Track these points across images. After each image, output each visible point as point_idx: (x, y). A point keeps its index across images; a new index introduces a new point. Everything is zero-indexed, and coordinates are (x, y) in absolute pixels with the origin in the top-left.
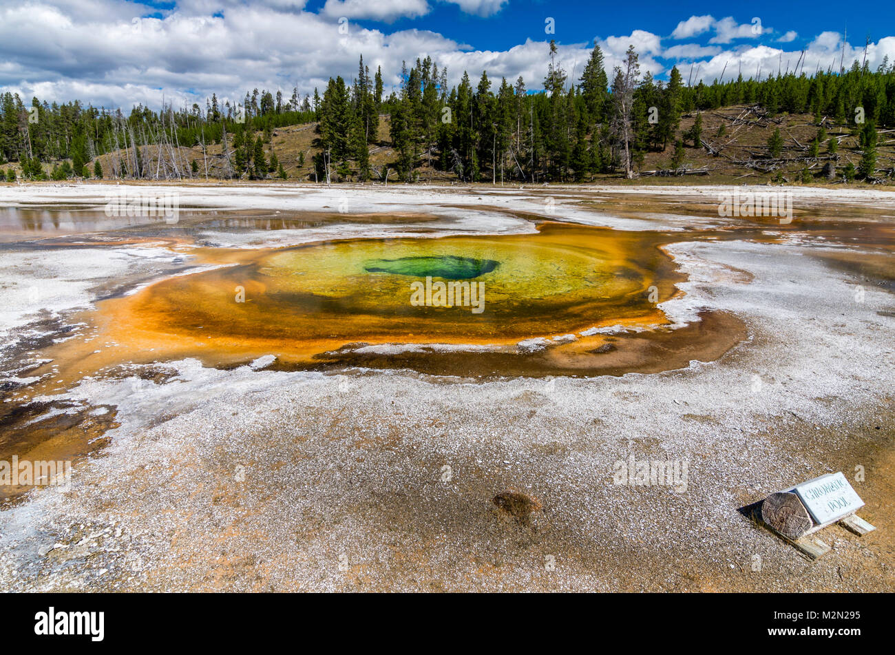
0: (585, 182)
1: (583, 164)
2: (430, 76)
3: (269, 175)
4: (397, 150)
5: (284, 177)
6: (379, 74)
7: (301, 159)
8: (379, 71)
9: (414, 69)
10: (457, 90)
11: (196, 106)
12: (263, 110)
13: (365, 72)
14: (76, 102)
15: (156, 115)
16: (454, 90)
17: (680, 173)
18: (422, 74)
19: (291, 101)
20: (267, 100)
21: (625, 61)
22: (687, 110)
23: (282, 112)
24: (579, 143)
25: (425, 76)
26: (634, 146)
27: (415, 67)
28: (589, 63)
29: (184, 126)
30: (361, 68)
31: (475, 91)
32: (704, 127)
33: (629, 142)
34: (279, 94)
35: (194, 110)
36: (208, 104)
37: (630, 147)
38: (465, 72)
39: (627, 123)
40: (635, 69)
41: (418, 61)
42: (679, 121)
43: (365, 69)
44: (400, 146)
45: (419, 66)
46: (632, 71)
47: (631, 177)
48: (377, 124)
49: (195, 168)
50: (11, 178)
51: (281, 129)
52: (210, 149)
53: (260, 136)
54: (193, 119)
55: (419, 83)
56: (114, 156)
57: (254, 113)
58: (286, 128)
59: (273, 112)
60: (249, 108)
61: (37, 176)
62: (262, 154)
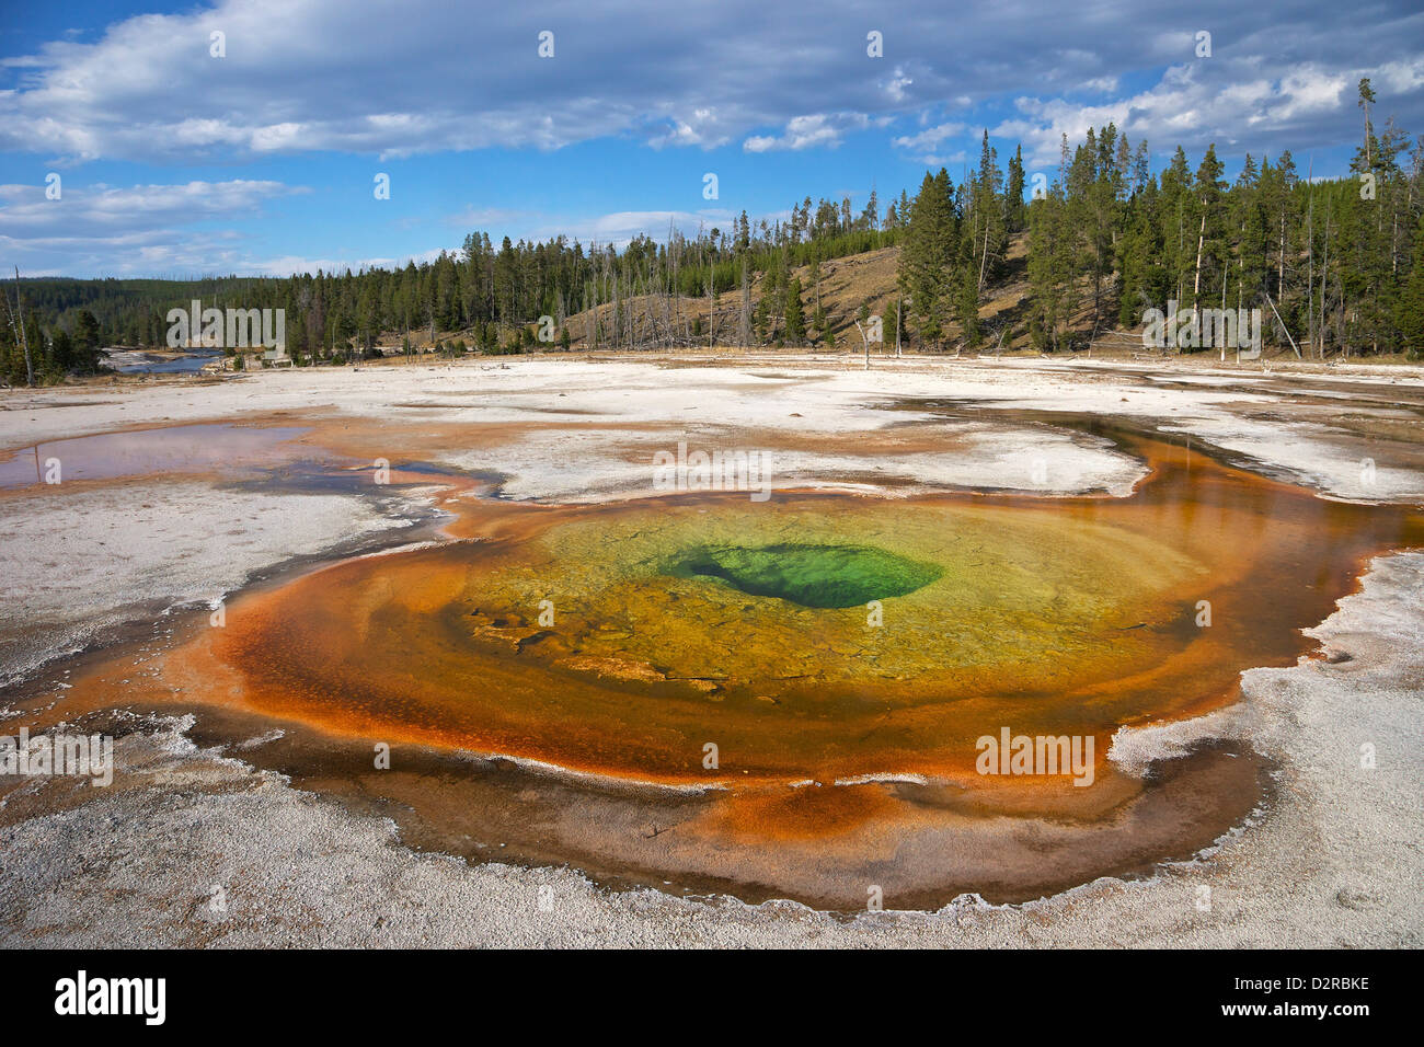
2: (1114, 156)
5: (831, 342)
7: (865, 310)
9: (1083, 146)
14: (560, 238)
15: (662, 247)
18: (1098, 154)
19: (864, 213)
20: (827, 213)
25: (1105, 157)
27: (1085, 143)
34: (847, 202)
41: (1092, 131)
45: (1092, 140)
49: (698, 330)
50: (460, 352)
51: (840, 261)
52: (724, 297)
53: (801, 274)
54: (714, 250)
55: (1093, 170)
56: (588, 317)
57: (805, 237)
58: (849, 259)
59: (836, 232)
60: (796, 229)
61: (490, 347)
62: (800, 304)
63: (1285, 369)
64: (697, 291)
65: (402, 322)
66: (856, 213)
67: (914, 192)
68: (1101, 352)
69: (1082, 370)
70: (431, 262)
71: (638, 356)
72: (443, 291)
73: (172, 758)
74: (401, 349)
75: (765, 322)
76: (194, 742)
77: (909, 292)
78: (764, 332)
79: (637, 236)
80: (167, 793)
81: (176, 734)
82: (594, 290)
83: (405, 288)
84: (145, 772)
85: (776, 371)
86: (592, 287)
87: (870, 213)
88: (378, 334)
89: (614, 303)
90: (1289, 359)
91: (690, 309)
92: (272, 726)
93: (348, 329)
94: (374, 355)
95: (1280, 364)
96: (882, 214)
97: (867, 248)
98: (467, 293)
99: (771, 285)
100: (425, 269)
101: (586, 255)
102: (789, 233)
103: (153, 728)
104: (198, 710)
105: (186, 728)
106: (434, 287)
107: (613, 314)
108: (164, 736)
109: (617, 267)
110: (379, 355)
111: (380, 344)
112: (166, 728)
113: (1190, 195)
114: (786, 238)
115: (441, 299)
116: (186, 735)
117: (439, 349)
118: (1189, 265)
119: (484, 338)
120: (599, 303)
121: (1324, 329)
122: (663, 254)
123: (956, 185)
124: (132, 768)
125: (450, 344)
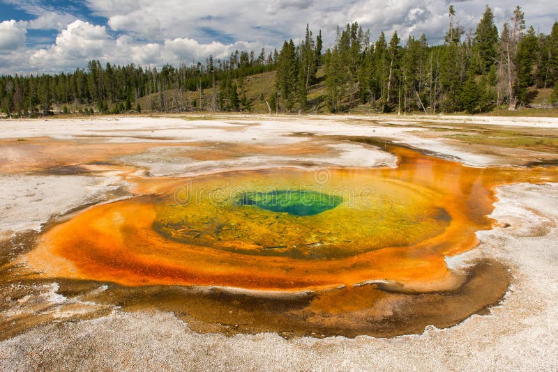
2: (357, 35)
6: (320, 36)
12: (242, 64)
13: (310, 35)
15: (177, 70)
16: (373, 45)
18: (351, 34)
20: (244, 57)
21: (513, 19)
23: (254, 64)
25: (353, 36)
27: (346, 30)
28: (482, 21)
30: (308, 32)
34: (252, 53)
35: (198, 67)
38: (382, 32)
40: (521, 24)
41: (349, 26)
45: (349, 29)
46: (518, 26)
47: (514, 109)
49: (195, 104)
50: (90, 113)
51: (251, 77)
52: (205, 91)
53: (235, 82)
54: (198, 72)
55: (348, 41)
56: (149, 98)
57: (236, 67)
58: (255, 76)
59: (248, 65)
60: (232, 63)
61: (105, 111)
62: (236, 94)
63: (423, 118)
64: (193, 88)
65: (61, 100)
66: (256, 57)
67: (280, 49)
68: (354, 113)
69: (351, 120)
70: (73, 73)
71: (171, 115)
72: (79, 86)
73: (56, 305)
74: (62, 111)
75: (222, 102)
76: (64, 295)
77: (280, 90)
78: (222, 106)
79: (166, 64)
80: (64, 322)
81: (52, 293)
82: (150, 87)
83: (61, 84)
84: (45, 313)
85: (236, 121)
86: (149, 85)
87: (262, 57)
88: (51, 104)
89: (159, 93)
90: (423, 114)
91: (191, 95)
92: (100, 283)
93: (36, 101)
94: (50, 114)
95: (421, 116)
96: (266, 58)
97: (262, 72)
98: (92, 87)
99: (224, 86)
100: (70, 76)
101: (144, 72)
102: (229, 65)
103: (38, 292)
104: (57, 280)
105: (57, 290)
106: (75, 83)
107: (159, 98)
108: (46, 294)
109: (158, 77)
110: (52, 114)
111: (52, 109)
112: (45, 291)
113: (387, 51)
114: (227, 67)
115: (79, 90)
116: (58, 293)
117: (81, 111)
118: (386, 79)
119: (102, 107)
120: (152, 92)
121: (435, 103)
122: (177, 72)
123: (296, 46)
124: (38, 312)
125: (86, 110)
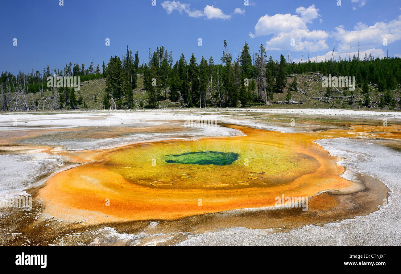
0: (247, 107)
1: (245, 98)
2: (164, 55)
3: (78, 106)
4: (149, 92)
5: (86, 107)
6: (137, 55)
7: (96, 97)
8: (137, 53)
9: (155, 52)
10: (178, 62)
11: (38, 72)
12: (74, 73)
13: (129, 53)
16: (177, 62)
17: (290, 103)
18: (159, 54)
19: (89, 68)
20: (76, 68)
21: (259, 51)
22: (290, 74)
23: (85, 74)
24: (242, 88)
25: (161, 55)
26: (268, 90)
27: (156, 51)
28: (243, 51)
29: (31, 82)
30: (128, 51)
31: (188, 63)
32: (297, 82)
33: (266, 88)
34: (83, 65)
35: (37, 74)
36: (44, 71)
37: (266, 90)
38: (182, 54)
39: (265, 79)
40: (264, 55)
41: (158, 48)
42: (287, 79)
43: (129, 52)
44: (150, 90)
45: (158, 50)
46: (263, 56)
47: (268, 104)
48: (137, 78)
49: (37, 104)
51: (84, 82)
55: (158, 59)
58: (87, 82)
60: (67, 72)
66: (86, 68)
87: (91, 68)
90: (216, 108)
96: (94, 68)
102: (64, 73)
